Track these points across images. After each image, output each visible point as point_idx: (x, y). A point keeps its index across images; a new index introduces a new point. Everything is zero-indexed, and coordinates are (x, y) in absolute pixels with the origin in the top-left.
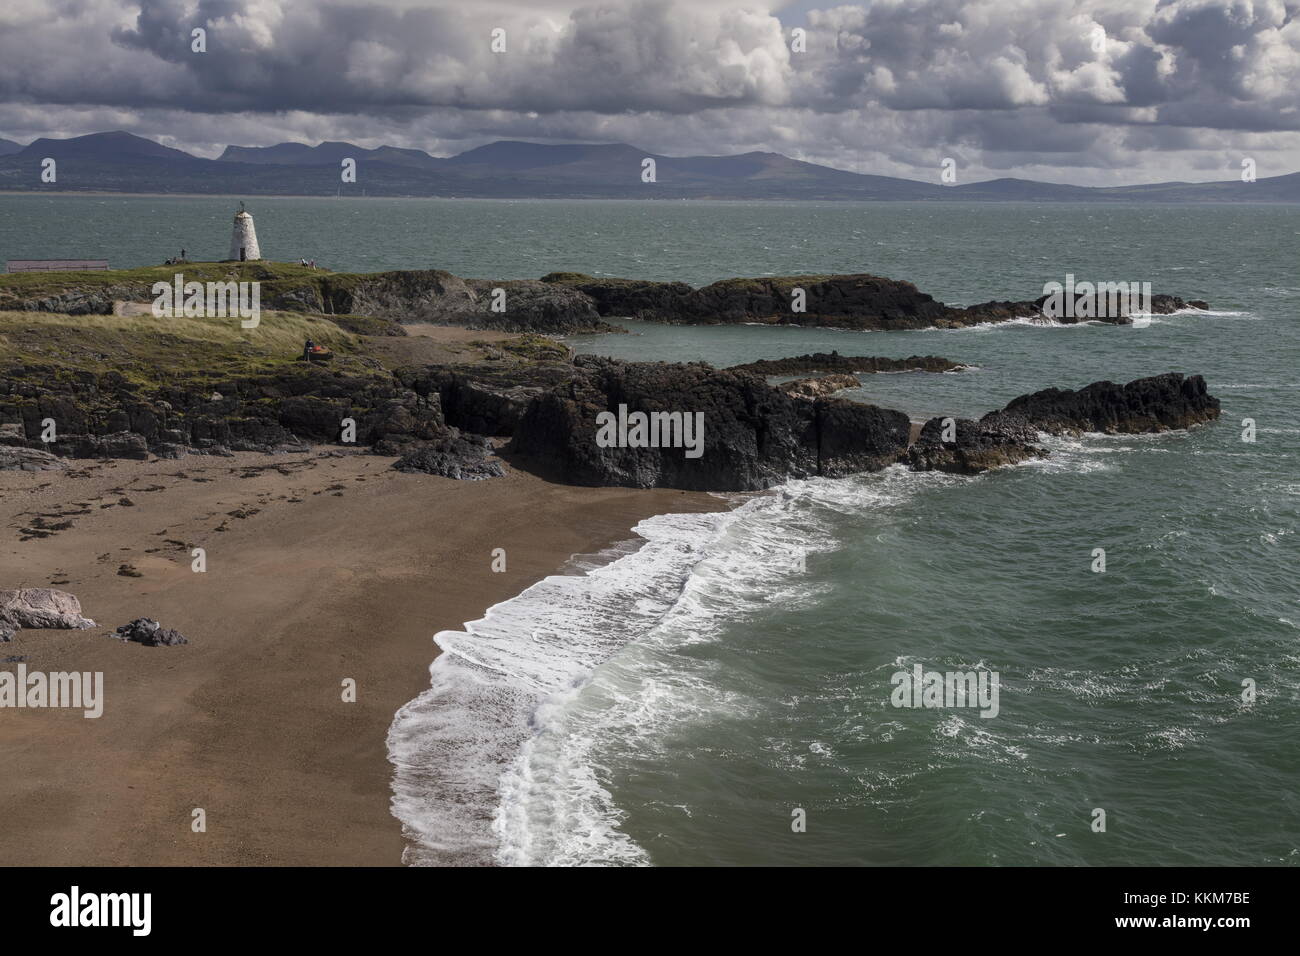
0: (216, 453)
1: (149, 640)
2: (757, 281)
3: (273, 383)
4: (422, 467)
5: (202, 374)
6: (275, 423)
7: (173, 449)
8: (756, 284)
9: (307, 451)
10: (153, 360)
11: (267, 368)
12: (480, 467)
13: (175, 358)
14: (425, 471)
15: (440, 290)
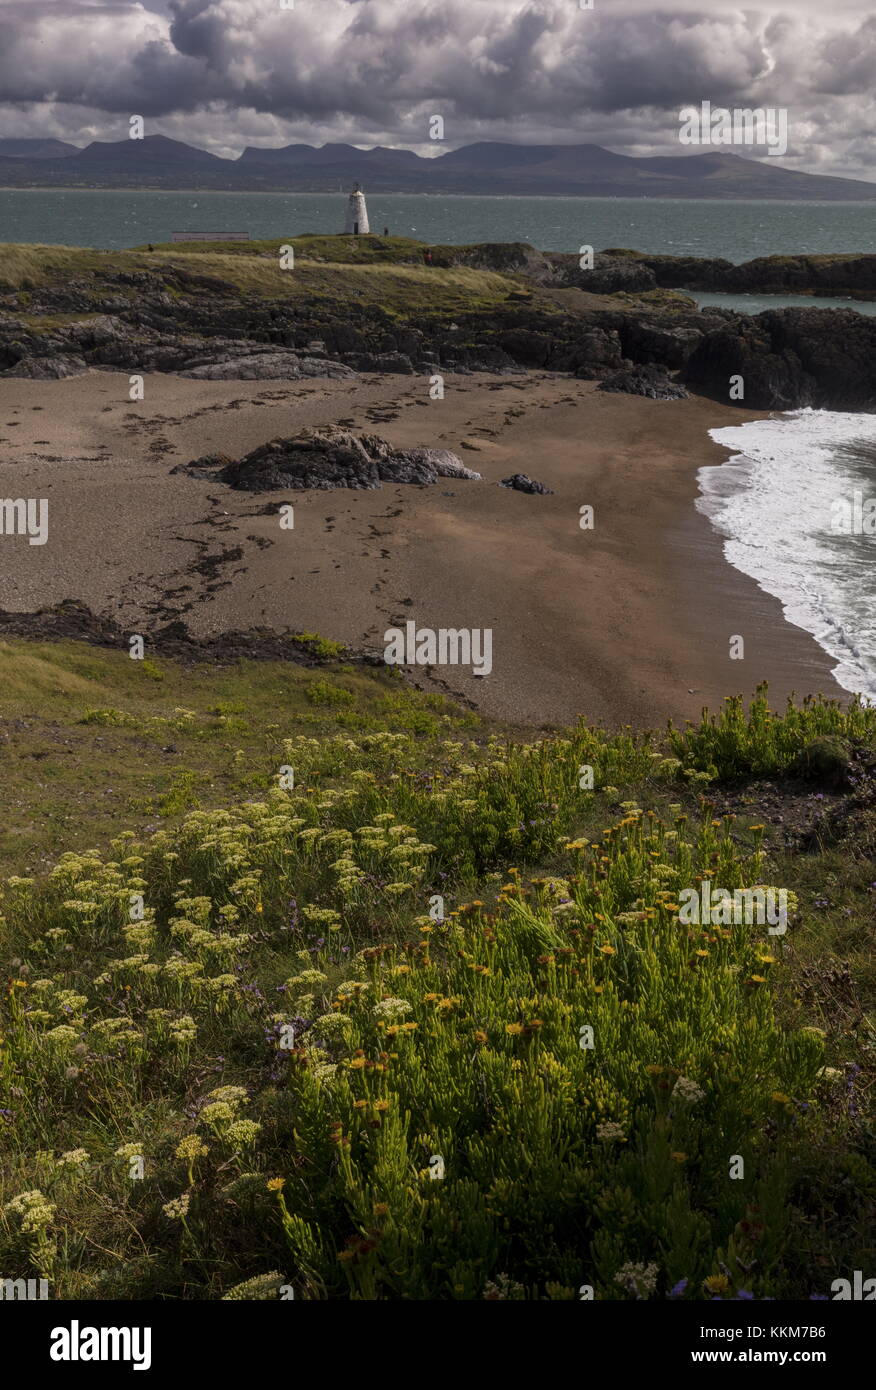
0: (459, 372)
1: (529, 489)
2: (793, 258)
3: (493, 318)
4: (624, 388)
5: (437, 309)
6: (500, 349)
7: (429, 367)
8: (793, 261)
9: (524, 374)
10: (398, 298)
11: (487, 306)
12: (669, 390)
13: (412, 296)
14: (627, 392)
15: (523, 261)
